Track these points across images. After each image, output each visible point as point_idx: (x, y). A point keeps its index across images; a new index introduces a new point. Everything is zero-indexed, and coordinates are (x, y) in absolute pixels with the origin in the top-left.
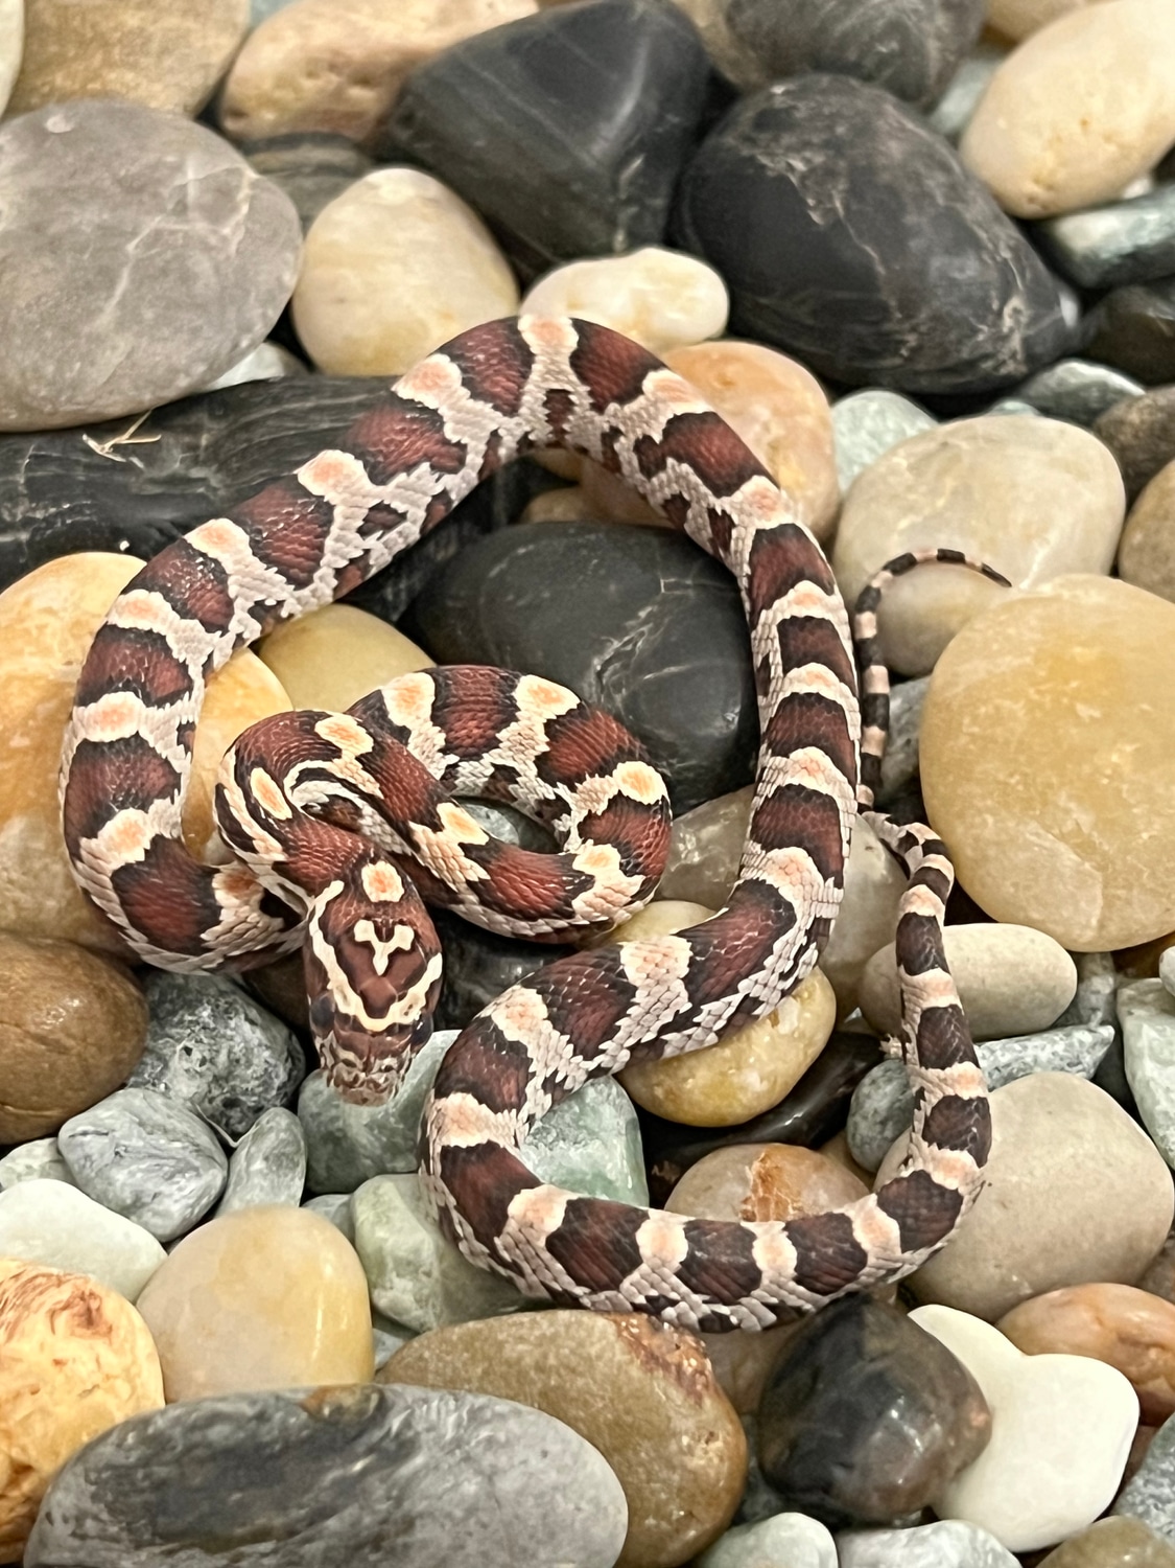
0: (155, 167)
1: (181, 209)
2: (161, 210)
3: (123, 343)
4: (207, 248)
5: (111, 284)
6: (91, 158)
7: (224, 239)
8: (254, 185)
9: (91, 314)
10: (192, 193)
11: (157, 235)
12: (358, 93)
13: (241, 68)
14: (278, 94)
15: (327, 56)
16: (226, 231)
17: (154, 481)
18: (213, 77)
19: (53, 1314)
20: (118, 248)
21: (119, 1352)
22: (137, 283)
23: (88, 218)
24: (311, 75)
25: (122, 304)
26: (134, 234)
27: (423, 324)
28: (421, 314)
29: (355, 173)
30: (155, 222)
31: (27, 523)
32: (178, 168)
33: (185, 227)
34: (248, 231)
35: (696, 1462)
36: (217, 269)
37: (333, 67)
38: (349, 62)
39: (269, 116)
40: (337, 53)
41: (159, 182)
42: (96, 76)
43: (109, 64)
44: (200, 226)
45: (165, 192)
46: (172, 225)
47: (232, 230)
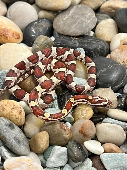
0: (85, 13)
1: (86, 18)
2: (83, 18)
3: (74, 29)
4: (86, 22)
5: (76, 23)
6: (80, 11)
7: (88, 22)
8: (94, 17)
9: (73, 26)
10: (87, 17)
11: (82, 20)
12: (113, 10)
13: (102, 6)
14: (105, 9)
15: (111, 6)
16: (88, 21)
17: (73, 43)
18: (100, 5)
19: (18, 111)
20: (78, 20)
21: (21, 117)
22: (78, 24)
23: (77, 16)
24: (109, 8)
25: (75, 26)
26: (80, 19)
27: (106, 34)
28: (106, 33)
29: (107, 18)
30: (82, 18)
31: (60, 43)
32: (87, 14)
33: (85, 20)
34: (90, 22)
35: (66, 137)
36: (86, 24)
37: (111, 8)
38: (113, 7)
39: (104, 11)
40: (112, 6)
41: (85, 15)
42: (88, 3)
43: (90, 2)
44: (86, 20)
45: (85, 16)
46: (84, 19)
47: (89, 21)
